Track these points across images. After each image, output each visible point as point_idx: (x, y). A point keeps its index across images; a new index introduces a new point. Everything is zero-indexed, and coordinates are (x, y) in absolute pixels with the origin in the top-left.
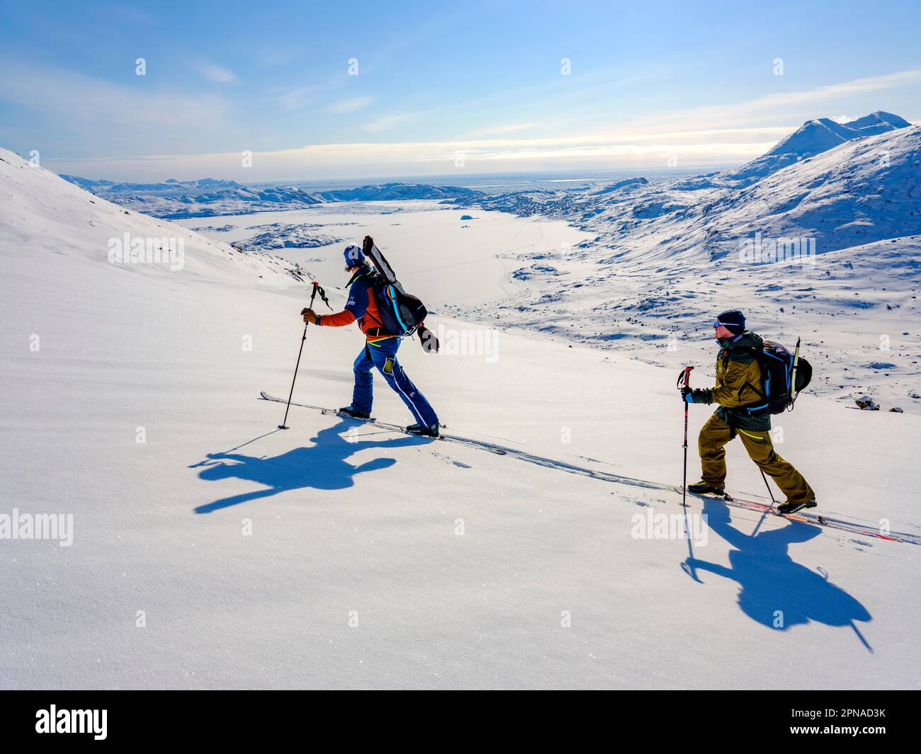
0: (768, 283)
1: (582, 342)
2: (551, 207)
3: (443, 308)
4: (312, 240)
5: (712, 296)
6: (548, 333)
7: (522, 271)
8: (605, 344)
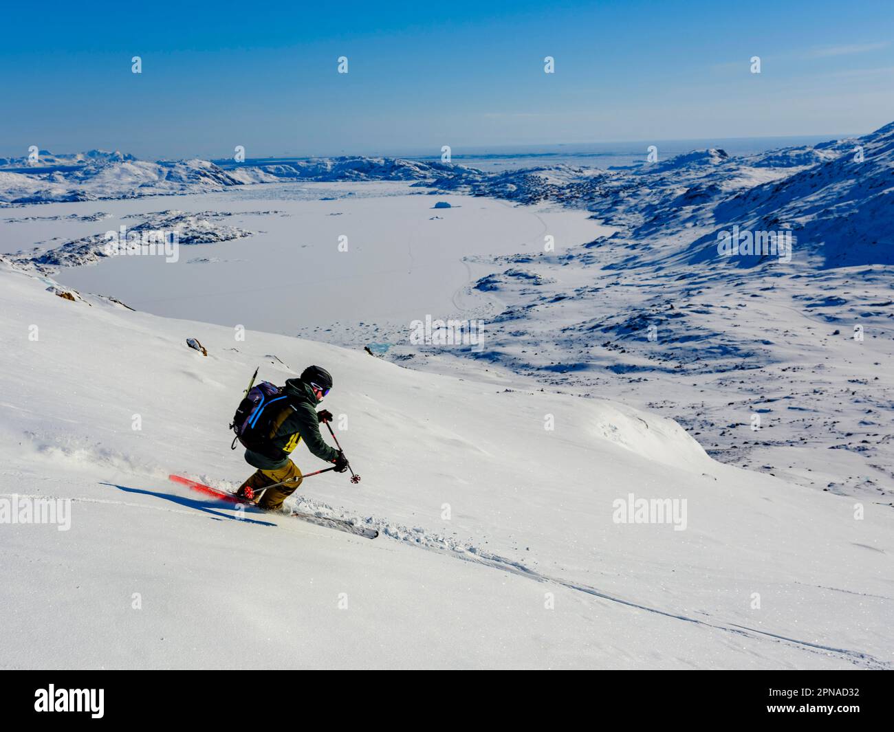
0: (827, 294)
1: (529, 375)
2: (571, 191)
3: (357, 327)
4: (206, 234)
5: (736, 312)
6: (486, 363)
7: (491, 279)
8: (558, 376)
